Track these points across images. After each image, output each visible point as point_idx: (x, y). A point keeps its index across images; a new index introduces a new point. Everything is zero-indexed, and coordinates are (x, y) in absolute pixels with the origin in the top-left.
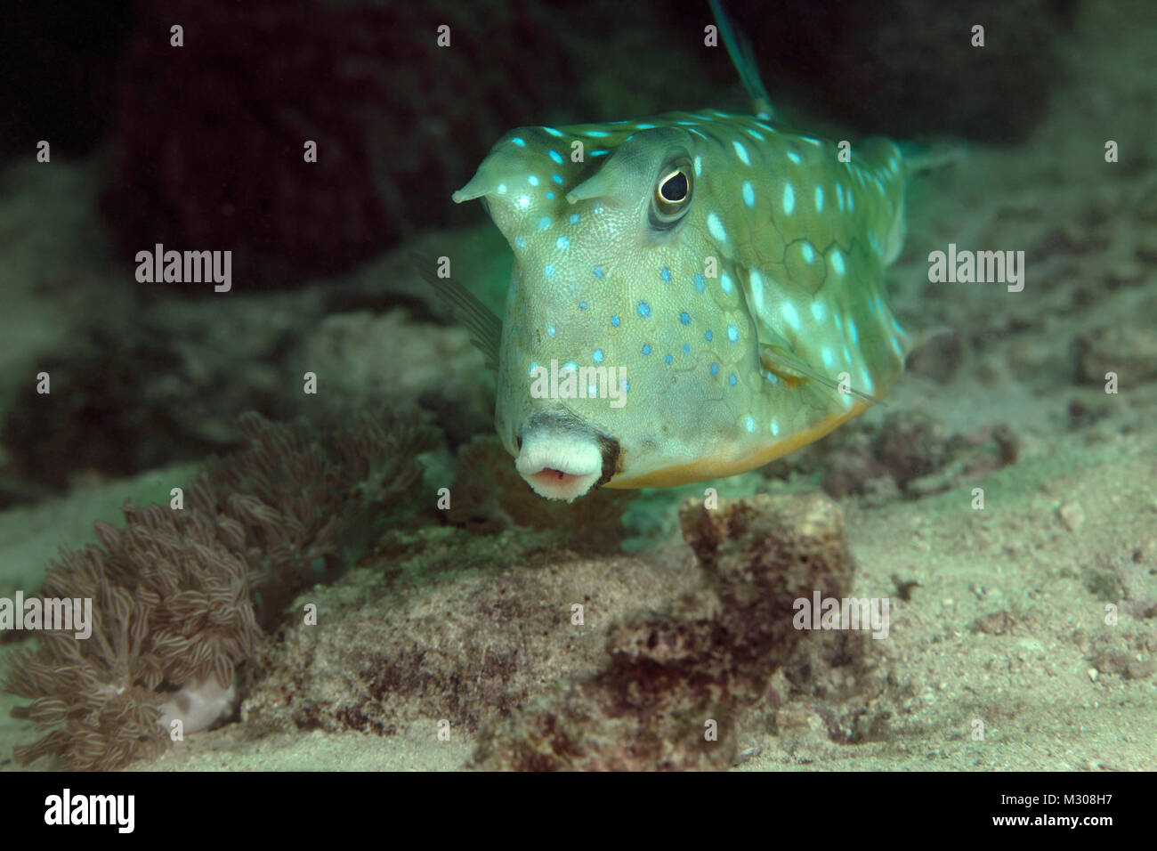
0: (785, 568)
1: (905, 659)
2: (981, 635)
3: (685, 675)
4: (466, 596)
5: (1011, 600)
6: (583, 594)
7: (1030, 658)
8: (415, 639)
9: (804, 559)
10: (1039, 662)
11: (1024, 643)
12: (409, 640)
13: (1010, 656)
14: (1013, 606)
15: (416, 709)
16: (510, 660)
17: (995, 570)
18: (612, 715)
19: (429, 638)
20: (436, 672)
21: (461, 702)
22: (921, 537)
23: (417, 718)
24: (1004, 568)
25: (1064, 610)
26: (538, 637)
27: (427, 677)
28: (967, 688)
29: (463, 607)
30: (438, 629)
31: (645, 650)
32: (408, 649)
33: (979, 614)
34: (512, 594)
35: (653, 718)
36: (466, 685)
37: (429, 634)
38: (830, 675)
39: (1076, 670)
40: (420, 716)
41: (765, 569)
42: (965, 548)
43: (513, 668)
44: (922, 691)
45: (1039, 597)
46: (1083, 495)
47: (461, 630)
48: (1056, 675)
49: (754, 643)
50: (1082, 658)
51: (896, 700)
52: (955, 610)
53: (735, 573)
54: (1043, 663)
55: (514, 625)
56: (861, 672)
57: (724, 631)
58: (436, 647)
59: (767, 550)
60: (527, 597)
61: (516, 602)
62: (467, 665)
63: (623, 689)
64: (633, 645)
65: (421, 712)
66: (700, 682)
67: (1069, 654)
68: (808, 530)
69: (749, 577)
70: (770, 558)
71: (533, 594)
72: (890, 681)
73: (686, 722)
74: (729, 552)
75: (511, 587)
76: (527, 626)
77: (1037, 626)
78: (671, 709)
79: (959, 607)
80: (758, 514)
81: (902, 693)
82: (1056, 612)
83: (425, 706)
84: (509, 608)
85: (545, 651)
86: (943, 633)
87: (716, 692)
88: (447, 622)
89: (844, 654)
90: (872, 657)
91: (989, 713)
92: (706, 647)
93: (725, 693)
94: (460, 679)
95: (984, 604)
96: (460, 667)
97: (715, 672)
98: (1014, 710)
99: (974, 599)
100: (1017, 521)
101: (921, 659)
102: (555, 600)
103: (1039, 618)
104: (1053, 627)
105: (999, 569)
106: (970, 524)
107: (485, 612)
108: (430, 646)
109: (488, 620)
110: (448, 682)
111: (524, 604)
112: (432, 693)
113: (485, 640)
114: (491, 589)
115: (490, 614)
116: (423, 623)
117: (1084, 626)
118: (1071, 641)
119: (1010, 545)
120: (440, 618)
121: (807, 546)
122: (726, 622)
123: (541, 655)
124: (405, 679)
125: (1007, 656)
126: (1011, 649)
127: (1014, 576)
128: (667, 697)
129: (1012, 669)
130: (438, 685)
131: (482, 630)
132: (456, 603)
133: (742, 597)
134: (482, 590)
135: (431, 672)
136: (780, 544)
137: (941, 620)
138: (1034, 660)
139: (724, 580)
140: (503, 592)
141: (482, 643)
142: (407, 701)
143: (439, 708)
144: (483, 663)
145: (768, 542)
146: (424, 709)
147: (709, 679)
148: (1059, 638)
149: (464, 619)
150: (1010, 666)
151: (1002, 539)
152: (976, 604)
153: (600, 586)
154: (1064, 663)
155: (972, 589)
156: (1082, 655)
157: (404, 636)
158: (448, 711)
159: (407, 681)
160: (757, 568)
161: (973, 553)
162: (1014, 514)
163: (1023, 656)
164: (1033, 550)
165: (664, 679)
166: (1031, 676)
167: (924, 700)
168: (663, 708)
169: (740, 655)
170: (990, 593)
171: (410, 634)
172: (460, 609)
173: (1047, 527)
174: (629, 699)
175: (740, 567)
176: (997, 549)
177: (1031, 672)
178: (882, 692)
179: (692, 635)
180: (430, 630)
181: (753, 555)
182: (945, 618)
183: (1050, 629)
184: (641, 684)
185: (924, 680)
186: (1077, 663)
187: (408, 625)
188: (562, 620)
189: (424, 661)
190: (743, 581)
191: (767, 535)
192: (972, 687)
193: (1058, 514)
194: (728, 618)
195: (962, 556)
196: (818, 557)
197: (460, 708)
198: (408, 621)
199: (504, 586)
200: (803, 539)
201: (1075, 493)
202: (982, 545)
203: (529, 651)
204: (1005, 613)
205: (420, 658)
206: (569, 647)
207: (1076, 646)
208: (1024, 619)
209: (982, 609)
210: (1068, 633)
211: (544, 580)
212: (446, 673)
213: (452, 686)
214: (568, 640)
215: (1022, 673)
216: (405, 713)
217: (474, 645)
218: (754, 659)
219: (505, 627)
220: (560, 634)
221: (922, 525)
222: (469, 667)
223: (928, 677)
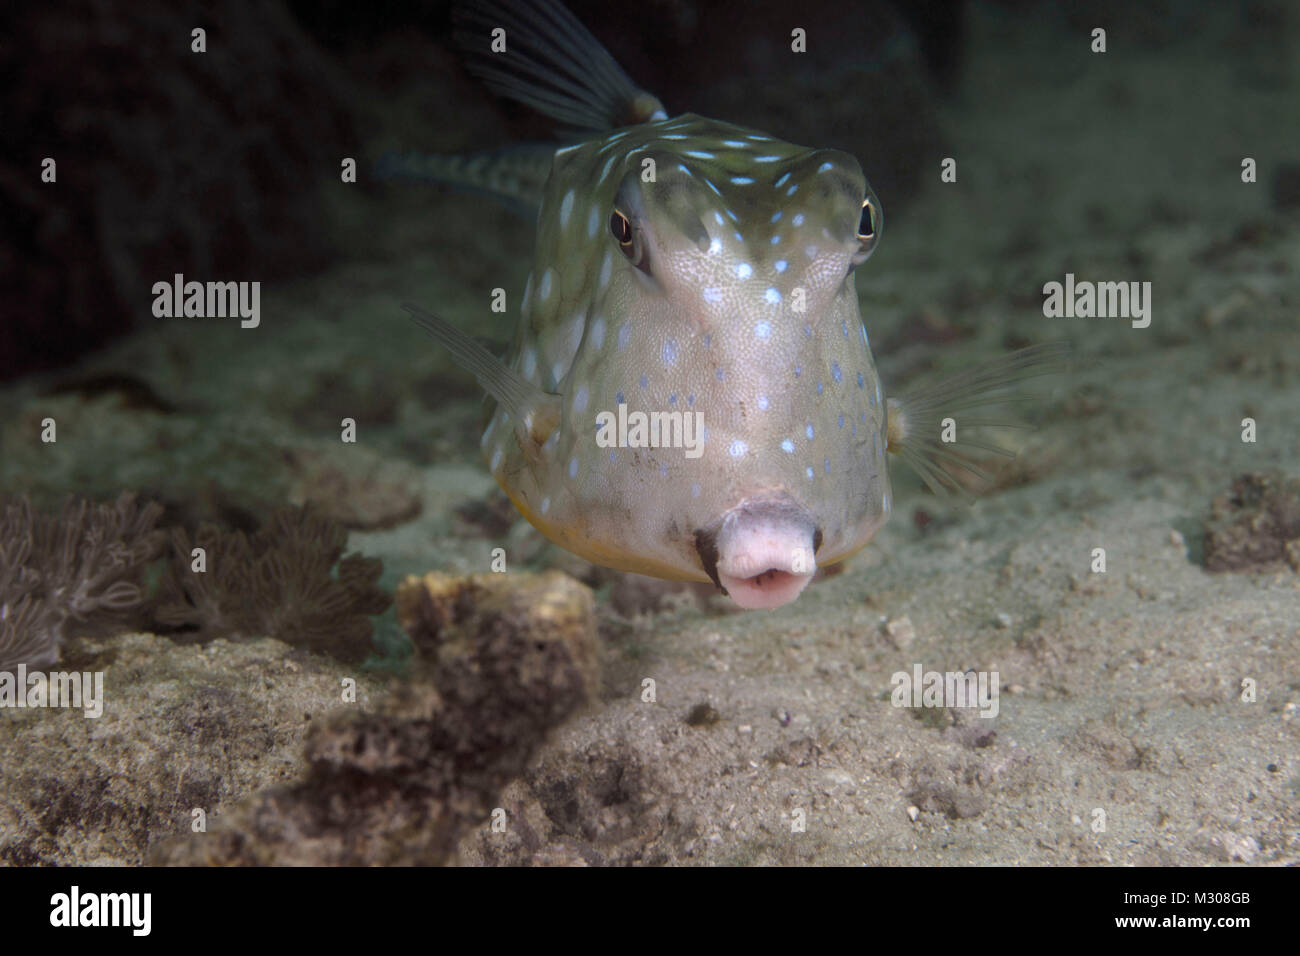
0: (518, 657)
1: (690, 795)
2: (782, 766)
3: (397, 786)
4: (162, 712)
5: (819, 728)
6: (303, 712)
7: (837, 794)
8: (97, 762)
9: (541, 647)
10: (848, 798)
11: (831, 775)
12: (91, 763)
13: (814, 789)
14: (822, 733)
15: (96, 845)
16: (211, 788)
17: (805, 694)
18: (310, 834)
19: (115, 762)
20: (122, 802)
21: (152, 837)
22: (719, 657)
23: (98, 856)
24: (814, 692)
25: (881, 738)
26: (246, 762)
27: (112, 809)
28: (762, 827)
29: (157, 725)
30: (126, 750)
31: (351, 757)
32: (89, 774)
33: (780, 743)
34: (215, 710)
35: (359, 839)
36: (158, 818)
37: (115, 756)
38: (602, 815)
39: (892, 808)
40: (102, 854)
41: (494, 659)
42: (770, 668)
43: (215, 797)
44: (708, 830)
45: (854, 722)
46: (914, 608)
47: (153, 753)
48: (869, 814)
49: (481, 749)
50: (901, 794)
51: (677, 841)
52: (752, 738)
53: (459, 664)
54: (852, 798)
55: (218, 747)
56: (639, 811)
57: (445, 734)
58: (123, 771)
59: (496, 636)
60: (234, 715)
61: (220, 721)
62: (159, 793)
63: (324, 804)
64: (336, 751)
65: (103, 849)
66: (415, 796)
67: (884, 789)
68: (546, 612)
69: (475, 668)
70: (499, 646)
71: (241, 710)
72: (670, 819)
73: (399, 843)
74: (452, 639)
75: (215, 701)
76: (233, 749)
77: (847, 756)
78: (381, 828)
79: (757, 734)
80: (488, 594)
81: (685, 834)
82: (871, 740)
83: (108, 842)
84: (213, 727)
85: (254, 777)
86: (736, 764)
87: (435, 808)
88: (136, 742)
89: (619, 790)
90: (651, 792)
91: (784, 853)
92: (423, 752)
93: (446, 810)
94: (150, 811)
95: (786, 731)
96: (150, 796)
97: (434, 783)
98: (814, 851)
99: (777, 726)
100: (835, 639)
101: (708, 794)
102: (268, 719)
103: (852, 746)
104: (867, 757)
105: (808, 692)
106: (778, 642)
107: (183, 731)
108: (115, 771)
109: (186, 740)
110: (137, 813)
111: (230, 722)
112: (116, 827)
113: (181, 764)
114: (192, 704)
115: (190, 734)
116: (108, 743)
117: (904, 755)
118: (888, 775)
119: (824, 666)
120: (129, 738)
121: (544, 631)
122: (447, 723)
123: (248, 782)
124: (85, 810)
125: (810, 790)
126: (816, 783)
127: (826, 701)
128: (377, 814)
129: (816, 806)
130: (124, 816)
131: (179, 752)
132: (148, 720)
133: (466, 692)
134: (181, 705)
135: (116, 803)
136: (512, 629)
137: (735, 749)
138: (843, 795)
139: (446, 673)
140: (206, 708)
141: (178, 768)
142: (86, 837)
143: (124, 844)
144: (178, 791)
145: (499, 626)
146: (106, 846)
147: (428, 792)
148: (874, 770)
149: (157, 739)
150: (814, 802)
151: (816, 659)
152: (779, 731)
153: (324, 703)
154: (879, 800)
155: (774, 715)
156: (901, 790)
157: (84, 759)
158: (135, 849)
159: (87, 813)
160: (484, 658)
161: (780, 675)
162: (832, 631)
163: (830, 791)
164: (852, 673)
165: (373, 792)
166: (838, 813)
167: (709, 840)
168: (372, 826)
169: (463, 762)
170: (795, 720)
171: (91, 756)
172: (154, 728)
173: (870, 646)
174: (332, 816)
175: (466, 656)
176: (809, 670)
177: (838, 808)
178: (661, 833)
179: (407, 740)
180: (116, 752)
181: (480, 642)
182: (739, 747)
183: (864, 760)
184: (346, 797)
185: (710, 818)
186: (893, 799)
187: (90, 745)
188: (275, 742)
189: (107, 789)
190: (468, 673)
191: (497, 617)
192: (766, 826)
193: (884, 631)
194: (449, 718)
195: (767, 678)
196: (558, 644)
197: (149, 845)
198: (90, 740)
199: (207, 701)
200: (540, 623)
201: (905, 605)
202: (792, 665)
203: (235, 778)
204: (810, 740)
205: (103, 785)
206: (283, 773)
207: (894, 779)
208: (833, 748)
209: (785, 737)
210: (885, 764)
211: (255, 696)
212: (133, 803)
213: (141, 819)
214: (283, 765)
215: (827, 810)
216: (83, 851)
217: (169, 769)
218: (481, 769)
219: (206, 750)
220: (272, 759)
221: (722, 642)
222: (162, 796)
223: (715, 815)
